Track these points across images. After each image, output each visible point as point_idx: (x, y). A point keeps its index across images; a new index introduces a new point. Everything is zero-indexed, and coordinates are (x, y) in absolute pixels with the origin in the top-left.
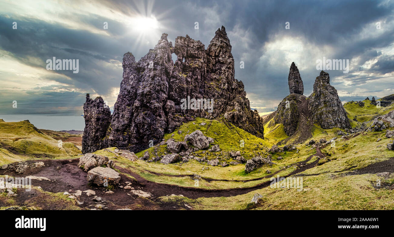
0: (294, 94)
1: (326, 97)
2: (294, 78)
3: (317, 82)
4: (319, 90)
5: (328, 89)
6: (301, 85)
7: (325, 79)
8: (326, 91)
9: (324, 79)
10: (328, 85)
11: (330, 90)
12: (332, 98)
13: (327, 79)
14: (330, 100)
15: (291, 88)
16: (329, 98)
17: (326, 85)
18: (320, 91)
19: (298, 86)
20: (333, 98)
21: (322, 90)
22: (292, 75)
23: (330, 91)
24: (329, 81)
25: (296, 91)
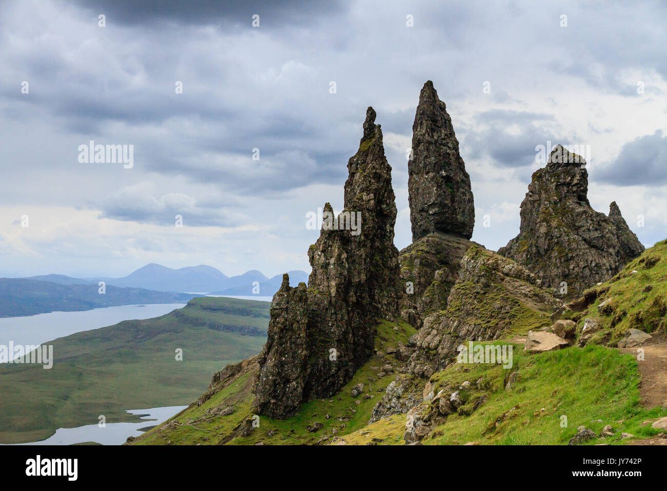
0: (434, 237)
1: (572, 258)
2: (437, 167)
3: (536, 197)
4: (543, 230)
5: (580, 227)
6: (464, 194)
7: (569, 184)
8: (573, 236)
9: (564, 184)
10: (581, 209)
11: (589, 230)
12: (593, 264)
13: (575, 181)
14: (587, 272)
15: (422, 210)
16: (582, 264)
17: (573, 209)
18: (547, 234)
19: (453, 201)
20: (596, 266)
21: (556, 233)
22: (428, 149)
23: (587, 236)
24: (585, 190)
25: (443, 223)
